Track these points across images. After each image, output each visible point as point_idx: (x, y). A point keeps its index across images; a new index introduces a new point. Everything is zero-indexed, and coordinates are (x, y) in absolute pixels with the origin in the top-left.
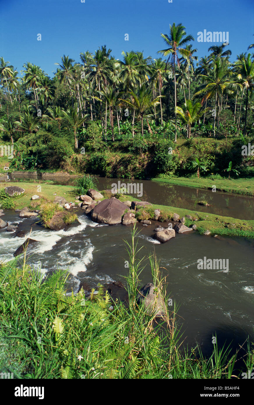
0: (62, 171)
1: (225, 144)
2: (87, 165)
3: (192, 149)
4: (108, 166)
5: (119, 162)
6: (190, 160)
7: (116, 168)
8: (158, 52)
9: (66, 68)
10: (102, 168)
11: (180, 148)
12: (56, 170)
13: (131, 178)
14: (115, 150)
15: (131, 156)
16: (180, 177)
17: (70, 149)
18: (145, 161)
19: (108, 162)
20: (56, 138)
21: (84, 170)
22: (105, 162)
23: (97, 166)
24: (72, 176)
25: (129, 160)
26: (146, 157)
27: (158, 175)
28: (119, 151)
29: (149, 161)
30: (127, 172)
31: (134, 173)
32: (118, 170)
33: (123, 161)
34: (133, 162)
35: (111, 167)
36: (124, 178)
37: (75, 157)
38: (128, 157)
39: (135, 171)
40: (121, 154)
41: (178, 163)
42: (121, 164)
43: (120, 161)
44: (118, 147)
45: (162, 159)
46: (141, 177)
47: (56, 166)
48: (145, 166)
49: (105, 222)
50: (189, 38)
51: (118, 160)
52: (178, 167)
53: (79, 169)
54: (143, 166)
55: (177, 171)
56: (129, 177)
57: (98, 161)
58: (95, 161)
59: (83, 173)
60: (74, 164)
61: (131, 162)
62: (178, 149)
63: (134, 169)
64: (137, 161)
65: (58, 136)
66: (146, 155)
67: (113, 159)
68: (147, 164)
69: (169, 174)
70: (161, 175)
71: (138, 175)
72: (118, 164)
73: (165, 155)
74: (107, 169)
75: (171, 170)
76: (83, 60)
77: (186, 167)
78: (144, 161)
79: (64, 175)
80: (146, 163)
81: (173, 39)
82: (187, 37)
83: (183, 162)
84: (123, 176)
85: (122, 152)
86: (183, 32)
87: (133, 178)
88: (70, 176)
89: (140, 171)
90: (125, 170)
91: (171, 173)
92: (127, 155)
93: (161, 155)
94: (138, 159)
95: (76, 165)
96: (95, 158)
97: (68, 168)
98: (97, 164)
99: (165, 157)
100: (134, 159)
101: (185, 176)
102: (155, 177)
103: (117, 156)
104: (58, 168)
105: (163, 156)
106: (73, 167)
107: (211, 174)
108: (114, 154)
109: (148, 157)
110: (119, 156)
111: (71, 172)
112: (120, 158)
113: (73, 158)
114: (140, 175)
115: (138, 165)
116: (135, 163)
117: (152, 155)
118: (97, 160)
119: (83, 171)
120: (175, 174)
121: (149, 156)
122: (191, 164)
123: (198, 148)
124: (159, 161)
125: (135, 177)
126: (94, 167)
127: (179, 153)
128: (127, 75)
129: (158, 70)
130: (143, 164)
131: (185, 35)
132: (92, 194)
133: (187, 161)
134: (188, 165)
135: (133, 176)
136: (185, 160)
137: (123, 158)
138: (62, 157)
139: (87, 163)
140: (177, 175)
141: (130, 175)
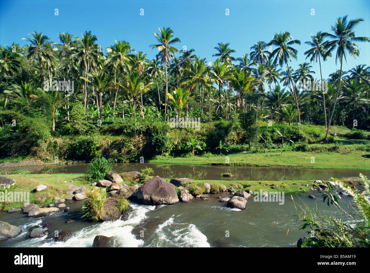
0: (32, 159)
1: (209, 126)
2: (69, 150)
3: (183, 131)
4: (98, 150)
5: (110, 145)
6: (184, 141)
7: (107, 152)
8: (151, 46)
9: (39, 44)
10: (90, 153)
11: (173, 131)
12: (23, 158)
13: (125, 162)
14: (104, 132)
15: (125, 139)
16: (176, 157)
17: (47, 132)
18: (141, 143)
19: (98, 145)
20: (29, 119)
21: (65, 156)
22: (95, 146)
23: (83, 150)
24: (49, 164)
25: (123, 143)
26: (141, 139)
27: (154, 157)
28: (109, 134)
29: (145, 143)
30: (120, 156)
31: (129, 156)
32: (110, 154)
33: (115, 145)
34: (127, 145)
35: (100, 151)
36: (117, 162)
37: (53, 141)
38: (121, 140)
39: (129, 154)
40: (112, 137)
41: (174, 144)
42: (114, 147)
43: (112, 144)
44: (108, 130)
45: (160, 141)
46: (137, 160)
47: (23, 153)
48: (141, 149)
49: (164, 202)
50: (176, 40)
51: (110, 144)
52: (173, 148)
53: (58, 155)
54: (139, 148)
55: (172, 152)
56: (122, 160)
57: (85, 145)
58: (80, 145)
59: (63, 160)
60: (52, 150)
61: (125, 145)
62: (172, 131)
63: (129, 152)
64: (131, 143)
65: (32, 116)
66: (140, 138)
67: (104, 143)
68: (143, 146)
69: (164, 156)
70: (158, 157)
71: (133, 158)
72: (110, 147)
73: (164, 137)
74: (96, 153)
75: (166, 151)
76: (63, 40)
77: (181, 147)
78: (139, 144)
79: (35, 163)
80: (141, 145)
81: (163, 38)
82: (176, 39)
83: (178, 143)
84: (116, 160)
85: (112, 135)
86: (172, 34)
87: (128, 161)
88: (45, 164)
89: (135, 154)
90: (119, 153)
91: (167, 154)
92: (119, 138)
93: (160, 136)
94: (132, 141)
95: (53, 150)
96: (81, 142)
97: (42, 154)
98: (83, 148)
99: (163, 138)
100: (128, 142)
101: (180, 156)
102: (151, 159)
103: (108, 140)
104: (27, 155)
105: (161, 138)
106: (50, 153)
107: (205, 153)
108: (105, 137)
109: (143, 140)
110: (110, 139)
111: (47, 159)
112: (112, 142)
113: (50, 143)
114: (136, 157)
115: (133, 148)
116: (129, 146)
117: (147, 137)
118: (83, 144)
119: (63, 158)
120: (171, 155)
121: (144, 138)
122: (186, 144)
123: (189, 130)
124: (157, 142)
125: (130, 160)
126: (79, 152)
127: (172, 134)
128: (118, 60)
129: (139, 61)
130: (138, 147)
131: (172, 37)
132: (114, 178)
133: (181, 142)
134: (183, 146)
135: (127, 160)
136: (180, 141)
137: (115, 142)
138: (36, 141)
139: (70, 148)
140: (173, 156)
141: (124, 159)
